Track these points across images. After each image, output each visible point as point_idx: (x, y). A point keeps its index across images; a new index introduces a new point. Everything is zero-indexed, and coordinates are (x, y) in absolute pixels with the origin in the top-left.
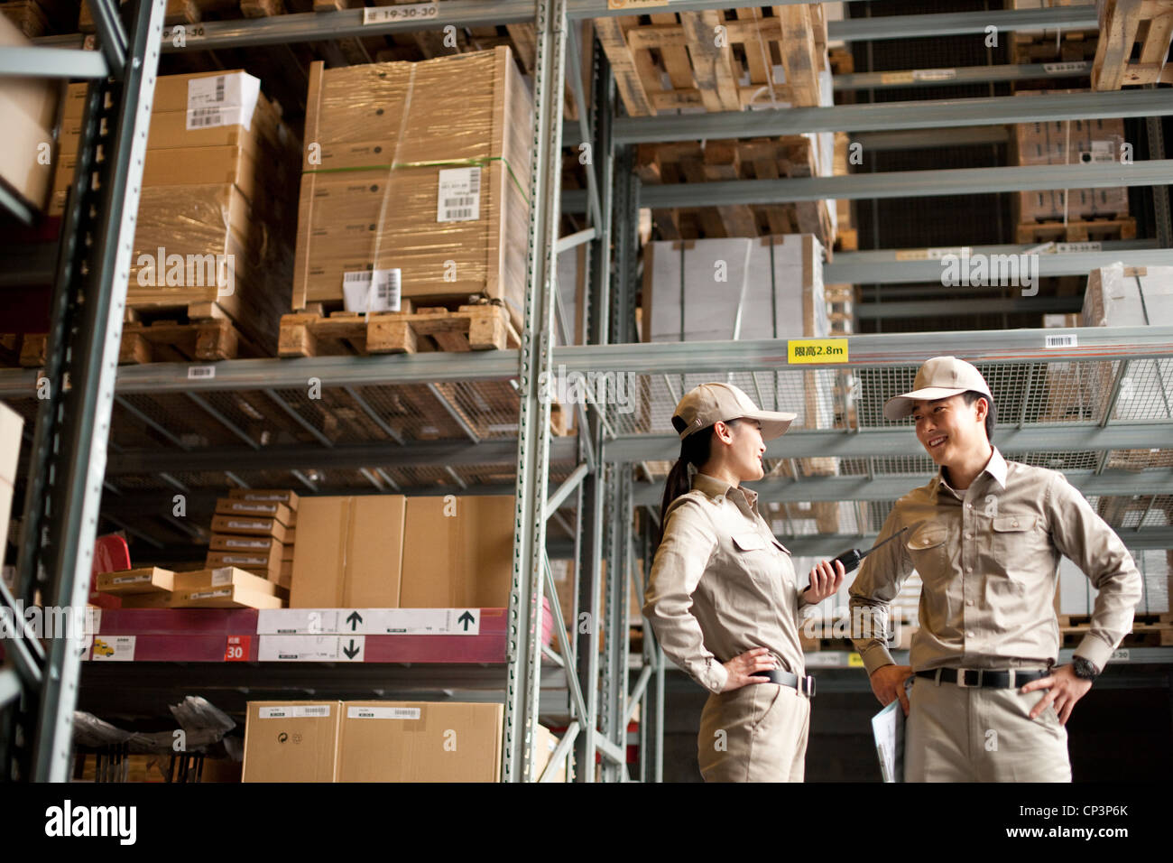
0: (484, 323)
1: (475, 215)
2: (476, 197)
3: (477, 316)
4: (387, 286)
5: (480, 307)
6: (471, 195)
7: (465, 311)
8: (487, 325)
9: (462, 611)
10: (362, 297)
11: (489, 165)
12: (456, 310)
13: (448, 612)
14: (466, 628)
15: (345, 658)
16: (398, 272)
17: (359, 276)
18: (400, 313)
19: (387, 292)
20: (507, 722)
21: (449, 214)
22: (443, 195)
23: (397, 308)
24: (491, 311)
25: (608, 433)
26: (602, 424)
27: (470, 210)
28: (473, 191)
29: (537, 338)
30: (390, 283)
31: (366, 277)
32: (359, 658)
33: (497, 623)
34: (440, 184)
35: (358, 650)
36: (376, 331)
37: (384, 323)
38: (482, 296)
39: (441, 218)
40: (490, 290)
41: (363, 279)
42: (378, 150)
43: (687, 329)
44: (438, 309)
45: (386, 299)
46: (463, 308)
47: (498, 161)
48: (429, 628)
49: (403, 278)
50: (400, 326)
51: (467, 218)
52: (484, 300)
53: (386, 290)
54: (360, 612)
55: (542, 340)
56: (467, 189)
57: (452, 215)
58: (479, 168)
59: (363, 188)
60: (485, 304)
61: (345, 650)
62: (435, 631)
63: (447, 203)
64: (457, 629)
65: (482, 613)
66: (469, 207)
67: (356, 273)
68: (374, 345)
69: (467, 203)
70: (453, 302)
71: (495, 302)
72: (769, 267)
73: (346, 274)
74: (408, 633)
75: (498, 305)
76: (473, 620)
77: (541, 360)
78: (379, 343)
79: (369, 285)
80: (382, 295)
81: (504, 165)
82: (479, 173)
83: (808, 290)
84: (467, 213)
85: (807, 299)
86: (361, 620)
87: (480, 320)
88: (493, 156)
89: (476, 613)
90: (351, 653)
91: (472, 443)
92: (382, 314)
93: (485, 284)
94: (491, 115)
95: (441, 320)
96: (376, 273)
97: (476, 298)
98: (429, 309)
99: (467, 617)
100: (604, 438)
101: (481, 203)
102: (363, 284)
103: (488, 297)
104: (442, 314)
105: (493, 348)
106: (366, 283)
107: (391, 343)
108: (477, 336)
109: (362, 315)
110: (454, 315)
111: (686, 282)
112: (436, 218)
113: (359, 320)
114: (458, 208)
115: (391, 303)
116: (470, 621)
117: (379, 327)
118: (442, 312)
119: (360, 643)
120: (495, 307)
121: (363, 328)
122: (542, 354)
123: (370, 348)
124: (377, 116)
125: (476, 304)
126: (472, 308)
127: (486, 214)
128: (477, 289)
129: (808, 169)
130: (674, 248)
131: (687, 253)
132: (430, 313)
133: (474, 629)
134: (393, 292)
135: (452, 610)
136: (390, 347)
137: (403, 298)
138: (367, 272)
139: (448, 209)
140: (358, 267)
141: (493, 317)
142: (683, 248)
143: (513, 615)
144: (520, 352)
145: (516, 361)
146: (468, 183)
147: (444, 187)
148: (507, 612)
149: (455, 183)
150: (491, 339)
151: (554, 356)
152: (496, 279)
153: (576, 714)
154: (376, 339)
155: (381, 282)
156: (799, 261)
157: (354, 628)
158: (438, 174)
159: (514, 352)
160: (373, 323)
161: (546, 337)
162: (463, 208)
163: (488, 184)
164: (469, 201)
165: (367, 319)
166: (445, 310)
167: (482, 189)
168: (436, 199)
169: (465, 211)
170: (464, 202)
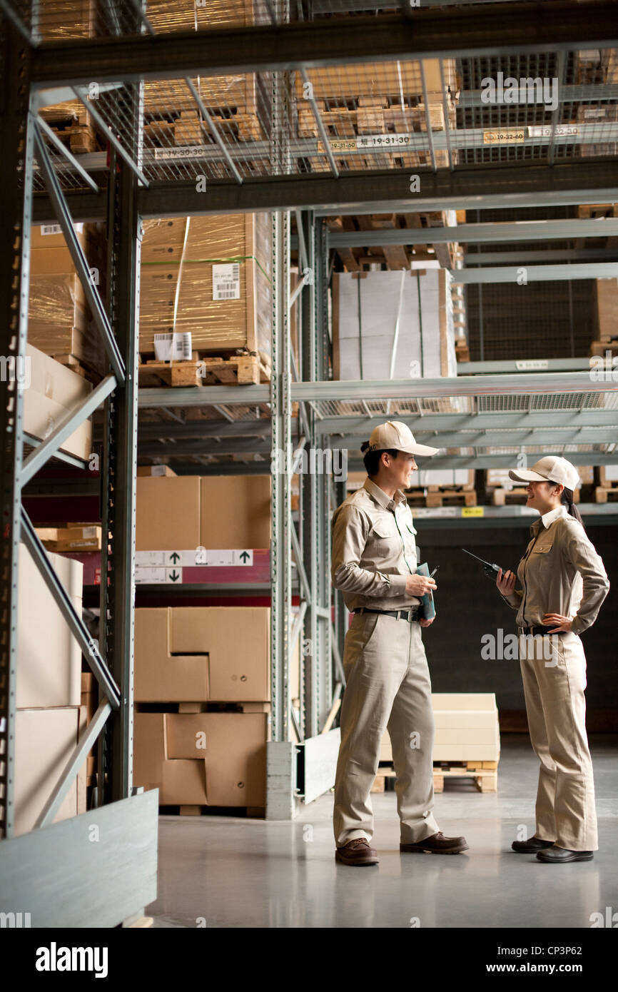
0: (246, 368)
1: (237, 296)
2: (238, 283)
3: (242, 364)
4: (183, 344)
5: (243, 358)
6: (234, 282)
7: (234, 360)
8: (249, 369)
9: (242, 551)
10: (167, 351)
11: (245, 262)
12: (228, 359)
13: (233, 552)
14: (245, 562)
15: (171, 582)
16: (189, 334)
17: (164, 336)
18: (192, 361)
19: (183, 347)
20: (273, 618)
21: (220, 295)
22: (216, 282)
23: (190, 357)
24: (251, 361)
25: (317, 415)
26: (314, 411)
27: (234, 292)
28: (235, 280)
29: (281, 377)
30: (185, 342)
31: (169, 337)
32: (179, 581)
33: (264, 559)
34: (213, 275)
35: (178, 577)
36: (178, 373)
37: (182, 368)
38: (244, 350)
39: (215, 297)
40: (249, 346)
41: (167, 339)
42: (171, 250)
43: (363, 335)
44: (217, 359)
45: (183, 351)
46: (233, 358)
47: (251, 259)
48: (222, 562)
49: (193, 338)
50: (193, 370)
51: (232, 298)
52: (246, 353)
53: (182, 346)
54: (179, 553)
55: (284, 378)
56: (231, 278)
57: (222, 295)
58: (238, 264)
59: (162, 276)
60: (247, 355)
61: (170, 577)
62: (226, 564)
63: (219, 287)
64: (240, 563)
65: (254, 552)
66: (233, 290)
67: (162, 334)
68: (176, 382)
69: (232, 288)
70: (226, 353)
71: (253, 354)
72: (417, 291)
73: (155, 335)
74: (209, 565)
75: (255, 355)
76: (249, 557)
77: (284, 392)
78: (180, 381)
79: (171, 343)
80: (179, 349)
81: (254, 261)
82: (238, 267)
83: (442, 307)
84: (232, 294)
85: (442, 312)
86: (179, 557)
87: (244, 366)
88: (247, 256)
89: (250, 552)
90: (174, 578)
91: (229, 423)
92: (180, 361)
93: (246, 342)
94: (244, 227)
95: (219, 365)
96: (175, 335)
97: (241, 351)
98: (211, 359)
99: (245, 555)
100: (315, 419)
101: (241, 288)
102: (167, 341)
103: (248, 351)
104: (219, 362)
105: (253, 384)
106: (169, 341)
107: (188, 381)
108: (242, 377)
109: (167, 362)
110: (227, 362)
111: (362, 301)
112: (212, 297)
113: (166, 366)
114: (226, 291)
115: (186, 354)
116: (247, 558)
117: (179, 370)
118: (219, 361)
119: (179, 572)
120: (253, 357)
121: (168, 371)
122: (284, 387)
123: (174, 385)
124: (168, 227)
125: (241, 355)
126: (239, 358)
127: (245, 294)
128: (241, 345)
129: (442, 223)
130: (353, 277)
131: (362, 280)
132: (212, 361)
133: (250, 562)
134: (187, 347)
135: (236, 551)
136: (187, 384)
137: (193, 351)
138: (169, 334)
139: (219, 291)
140: (163, 330)
141: (252, 364)
142: (359, 277)
143: (273, 553)
144: (270, 387)
145: (268, 392)
146: (232, 274)
147: (216, 277)
148: (270, 552)
149: (223, 274)
150: (252, 379)
151: (292, 389)
152: (253, 338)
153: (304, 596)
154: (177, 377)
155: (179, 341)
156: (436, 287)
157: (175, 563)
158: (211, 267)
159: (266, 386)
160: (175, 368)
161: (287, 376)
162: (229, 291)
163: (244, 276)
164: (233, 286)
165: (171, 365)
166: (221, 359)
167: (241, 278)
168: (211, 283)
169: (231, 293)
170: (230, 286)
